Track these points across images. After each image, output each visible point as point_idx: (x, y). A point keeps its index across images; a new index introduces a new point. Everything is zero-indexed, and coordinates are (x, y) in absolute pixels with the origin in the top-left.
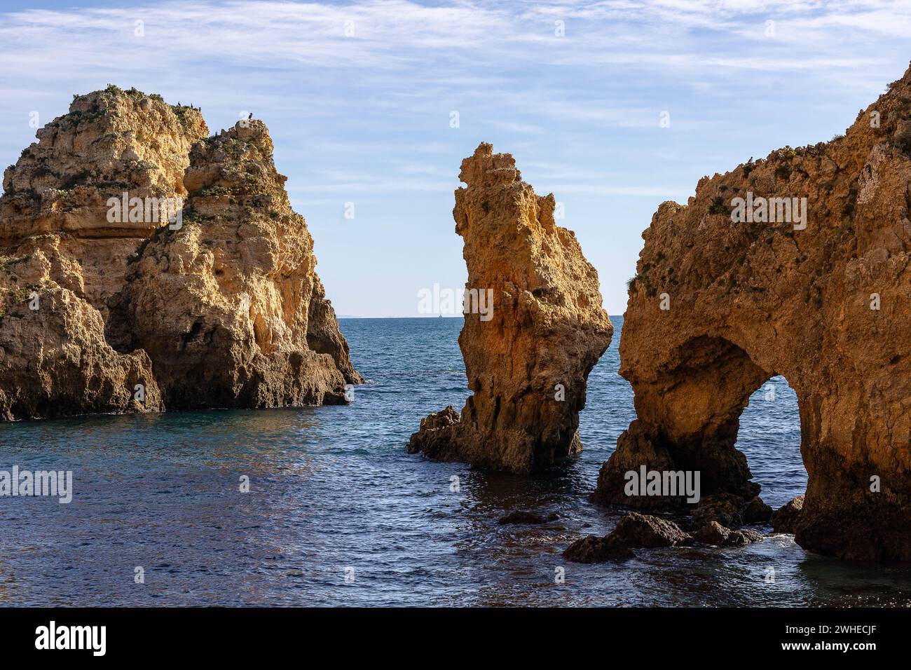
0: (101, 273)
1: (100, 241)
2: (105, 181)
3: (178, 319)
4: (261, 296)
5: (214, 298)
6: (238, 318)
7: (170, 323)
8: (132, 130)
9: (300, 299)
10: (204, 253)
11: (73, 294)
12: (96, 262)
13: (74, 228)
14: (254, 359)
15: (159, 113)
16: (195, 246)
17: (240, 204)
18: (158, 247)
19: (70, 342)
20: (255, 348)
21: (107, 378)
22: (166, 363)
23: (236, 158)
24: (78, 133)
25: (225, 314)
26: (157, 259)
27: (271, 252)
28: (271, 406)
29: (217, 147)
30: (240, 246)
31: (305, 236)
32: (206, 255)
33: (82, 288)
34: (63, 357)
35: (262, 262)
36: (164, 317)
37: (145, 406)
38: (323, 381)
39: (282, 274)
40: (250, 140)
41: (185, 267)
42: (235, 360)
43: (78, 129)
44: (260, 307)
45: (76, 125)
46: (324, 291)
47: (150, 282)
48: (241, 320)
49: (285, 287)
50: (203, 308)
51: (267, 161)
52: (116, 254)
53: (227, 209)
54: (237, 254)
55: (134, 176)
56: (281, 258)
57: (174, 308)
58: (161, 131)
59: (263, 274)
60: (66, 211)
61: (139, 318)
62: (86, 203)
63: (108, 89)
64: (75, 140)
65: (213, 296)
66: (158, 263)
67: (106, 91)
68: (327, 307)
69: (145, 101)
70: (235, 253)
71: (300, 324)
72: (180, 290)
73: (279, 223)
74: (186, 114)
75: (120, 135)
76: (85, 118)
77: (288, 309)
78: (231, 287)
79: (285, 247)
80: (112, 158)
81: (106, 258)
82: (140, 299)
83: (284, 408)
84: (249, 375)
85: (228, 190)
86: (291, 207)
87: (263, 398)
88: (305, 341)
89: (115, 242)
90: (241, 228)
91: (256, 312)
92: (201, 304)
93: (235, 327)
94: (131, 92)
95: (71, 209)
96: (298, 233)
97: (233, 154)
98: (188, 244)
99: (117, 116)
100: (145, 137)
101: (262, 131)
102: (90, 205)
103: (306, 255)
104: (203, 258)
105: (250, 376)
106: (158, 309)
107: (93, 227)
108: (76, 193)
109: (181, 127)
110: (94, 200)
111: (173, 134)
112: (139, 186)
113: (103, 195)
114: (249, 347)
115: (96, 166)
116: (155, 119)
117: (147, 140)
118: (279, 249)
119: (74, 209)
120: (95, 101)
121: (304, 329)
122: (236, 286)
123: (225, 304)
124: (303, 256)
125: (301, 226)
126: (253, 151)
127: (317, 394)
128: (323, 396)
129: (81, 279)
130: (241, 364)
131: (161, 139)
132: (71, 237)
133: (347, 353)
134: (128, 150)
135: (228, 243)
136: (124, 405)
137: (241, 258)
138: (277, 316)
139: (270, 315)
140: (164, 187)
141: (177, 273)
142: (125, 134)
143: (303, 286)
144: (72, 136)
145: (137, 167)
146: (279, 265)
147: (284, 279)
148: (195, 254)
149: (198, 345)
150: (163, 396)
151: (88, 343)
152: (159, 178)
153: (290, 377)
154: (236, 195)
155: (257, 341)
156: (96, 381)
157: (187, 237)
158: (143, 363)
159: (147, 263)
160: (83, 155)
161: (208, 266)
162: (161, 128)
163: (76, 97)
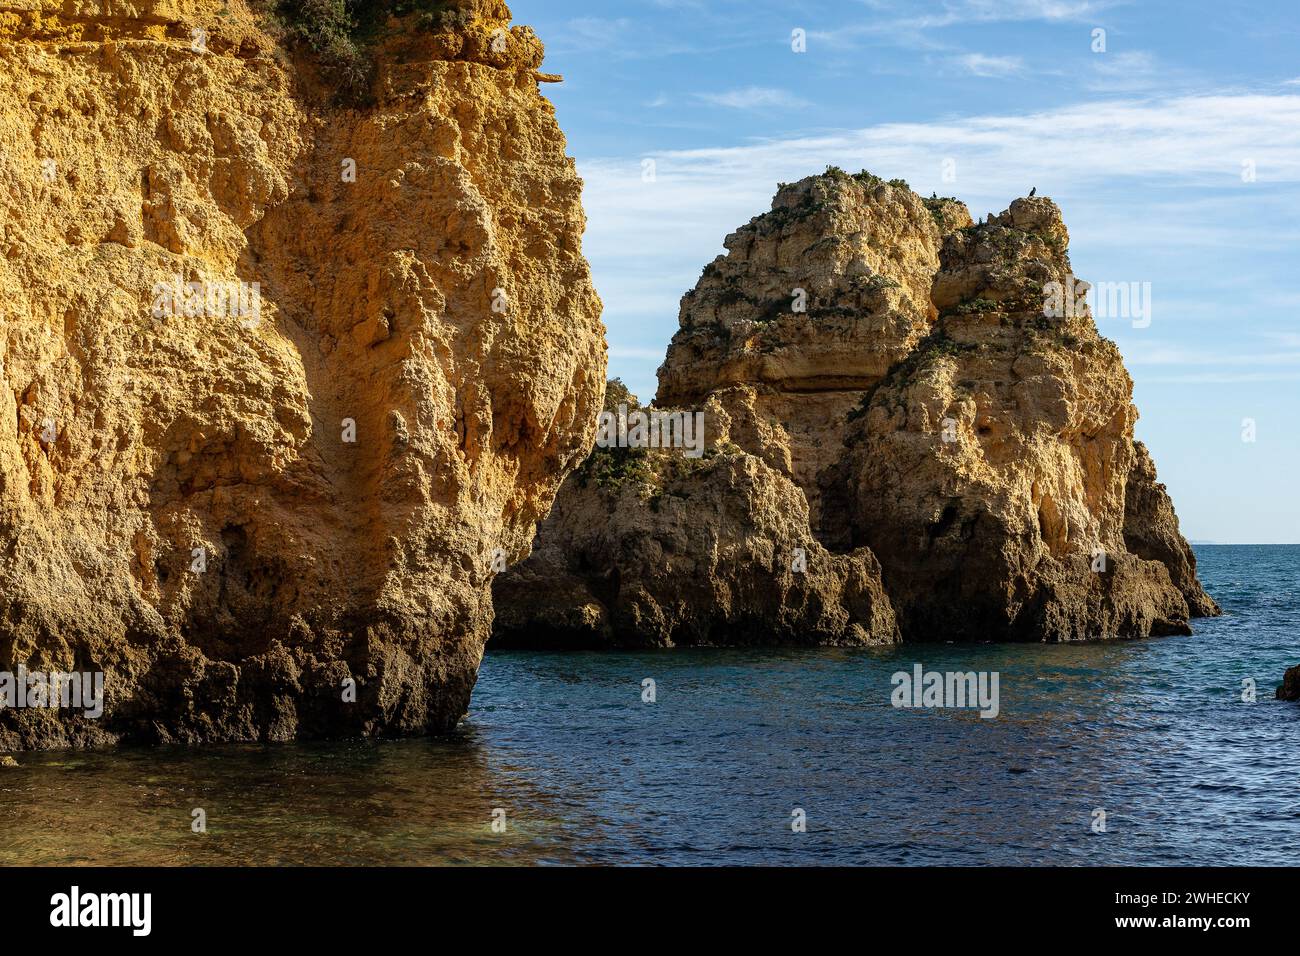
0: (816, 443)
1: (815, 397)
2: (822, 308)
3: (922, 501)
4: (1050, 467)
5: (975, 470)
6: (1013, 500)
7: (908, 507)
8: (861, 232)
9: (1112, 472)
10: (960, 400)
11: (762, 462)
12: (808, 427)
13: (777, 376)
14: (1040, 564)
15: (902, 206)
16: (947, 389)
17: (1017, 325)
18: (891, 393)
19: (758, 535)
20: (1041, 547)
21: (812, 590)
22: (904, 569)
23: (1010, 256)
24: (784, 238)
25: (993, 494)
26: (890, 411)
27: (1064, 399)
28: (1067, 638)
29: (981, 240)
30: (1016, 390)
31: (1118, 374)
32: (964, 404)
33: (789, 466)
34: (747, 556)
35: (1051, 414)
36: (899, 498)
37: (870, 634)
38: (1150, 601)
39: (1083, 434)
40: (1032, 228)
41: (931, 422)
42: (1009, 564)
43: (784, 232)
44: (1049, 483)
45: (780, 227)
46: (1154, 470)
47: (879, 444)
48: (1018, 503)
49: (1088, 454)
50: (959, 484)
51: (1059, 259)
52: (837, 416)
53: (996, 333)
54: (1011, 402)
55: (865, 298)
56: (1081, 408)
57: (914, 484)
58: (905, 232)
59: (1052, 432)
60: (765, 352)
61: (861, 499)
62: (795, 340)
63: (828, 172)
64: (780, 249)
65: (975, 466)
66: (890, 417)
67: (825, 176)
68: (1159, 496)
69: (881, 189)
70: (1008, 401)
71: (1111, 511)
72: (923, 457)
73: (1077, 353)
74: (945, 210)
75: (843, 238)
76: (794, 216)
77: (1093, 488)
78: (1003, 451)
79: (1086, 392)
80: (832, 274)
81: (824, 422)
82: (864, 471)
83: (1088, 643)
84: (1032, 589)
85: (998, 304)
86: (1096, 331)
87: (1054, 625)
88: (1121, 539)
89: (836, 397)
90: (1018, 361)
91: (1042, 492)
92: (956, 478)
93: (1008, 514)
94: (862, 177)
95: (772, 349)
96: (1107, 369)
97: (1006, 250)
98: (937, 386)
99: (840, 211)
100: (882, 242)
101: (1051, 214)
102: (800, 343)
103: (1121, 403)
104: (960, 407)
105: (1032, 591)
106: (891, 486)
107: (804, 375)
108: (780, 326)
109: (936, 227)
110: (806, 336)
111: (923, 237)
112: (872, 312)
113: (818, 328)
114: (1031, 546)
115: (810, 286)
116: (896, 215)
117: (884, 246)
118: (1078, 394)
119: (776, 349)
120: (808, 191)
121: (1118, 519)
122: (1010, 451)
123: (993, 479)
124: (1116, 405)
125: (1113, 358)
126: (1036, 244)
127: (1142, 622)
128: (1149, 625)
129: (788, 452)
130: (1019, 572)
131: (905, 245)
132: (773, 390)
133: (1193, 566)
134: (855, 261)
135: (998, 384)
136: (839, 631)
137: (1018, 407)
138: (1075, 497)
139: (1064, 496)
140: (909, 315)
141: (918, 430)
142: (852, 237)
143: (1117, 452)
144: (774, 243)
145: (868, 285)
146: (1078, 418)
147: (1086, 441)
148: (947, 402)
149: (953, 542)
150: (898, 619)
151: (785, 537)
152: (902, 300)
153: (1097, 594)
154: (1010, 311)
155: (1044, 537)
156: (796, 595)
157: (935, 376)
158: (867, 568)
159: (875, 417)
160: (790, 270)
161: (967, 420)
162: (906, 229)
163: (782, 187)
